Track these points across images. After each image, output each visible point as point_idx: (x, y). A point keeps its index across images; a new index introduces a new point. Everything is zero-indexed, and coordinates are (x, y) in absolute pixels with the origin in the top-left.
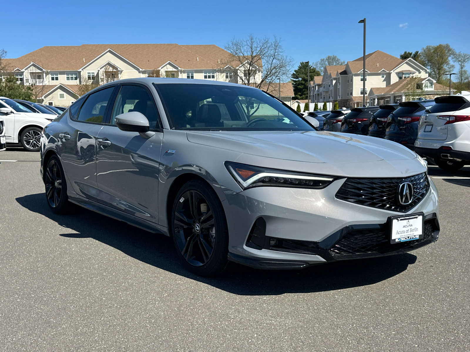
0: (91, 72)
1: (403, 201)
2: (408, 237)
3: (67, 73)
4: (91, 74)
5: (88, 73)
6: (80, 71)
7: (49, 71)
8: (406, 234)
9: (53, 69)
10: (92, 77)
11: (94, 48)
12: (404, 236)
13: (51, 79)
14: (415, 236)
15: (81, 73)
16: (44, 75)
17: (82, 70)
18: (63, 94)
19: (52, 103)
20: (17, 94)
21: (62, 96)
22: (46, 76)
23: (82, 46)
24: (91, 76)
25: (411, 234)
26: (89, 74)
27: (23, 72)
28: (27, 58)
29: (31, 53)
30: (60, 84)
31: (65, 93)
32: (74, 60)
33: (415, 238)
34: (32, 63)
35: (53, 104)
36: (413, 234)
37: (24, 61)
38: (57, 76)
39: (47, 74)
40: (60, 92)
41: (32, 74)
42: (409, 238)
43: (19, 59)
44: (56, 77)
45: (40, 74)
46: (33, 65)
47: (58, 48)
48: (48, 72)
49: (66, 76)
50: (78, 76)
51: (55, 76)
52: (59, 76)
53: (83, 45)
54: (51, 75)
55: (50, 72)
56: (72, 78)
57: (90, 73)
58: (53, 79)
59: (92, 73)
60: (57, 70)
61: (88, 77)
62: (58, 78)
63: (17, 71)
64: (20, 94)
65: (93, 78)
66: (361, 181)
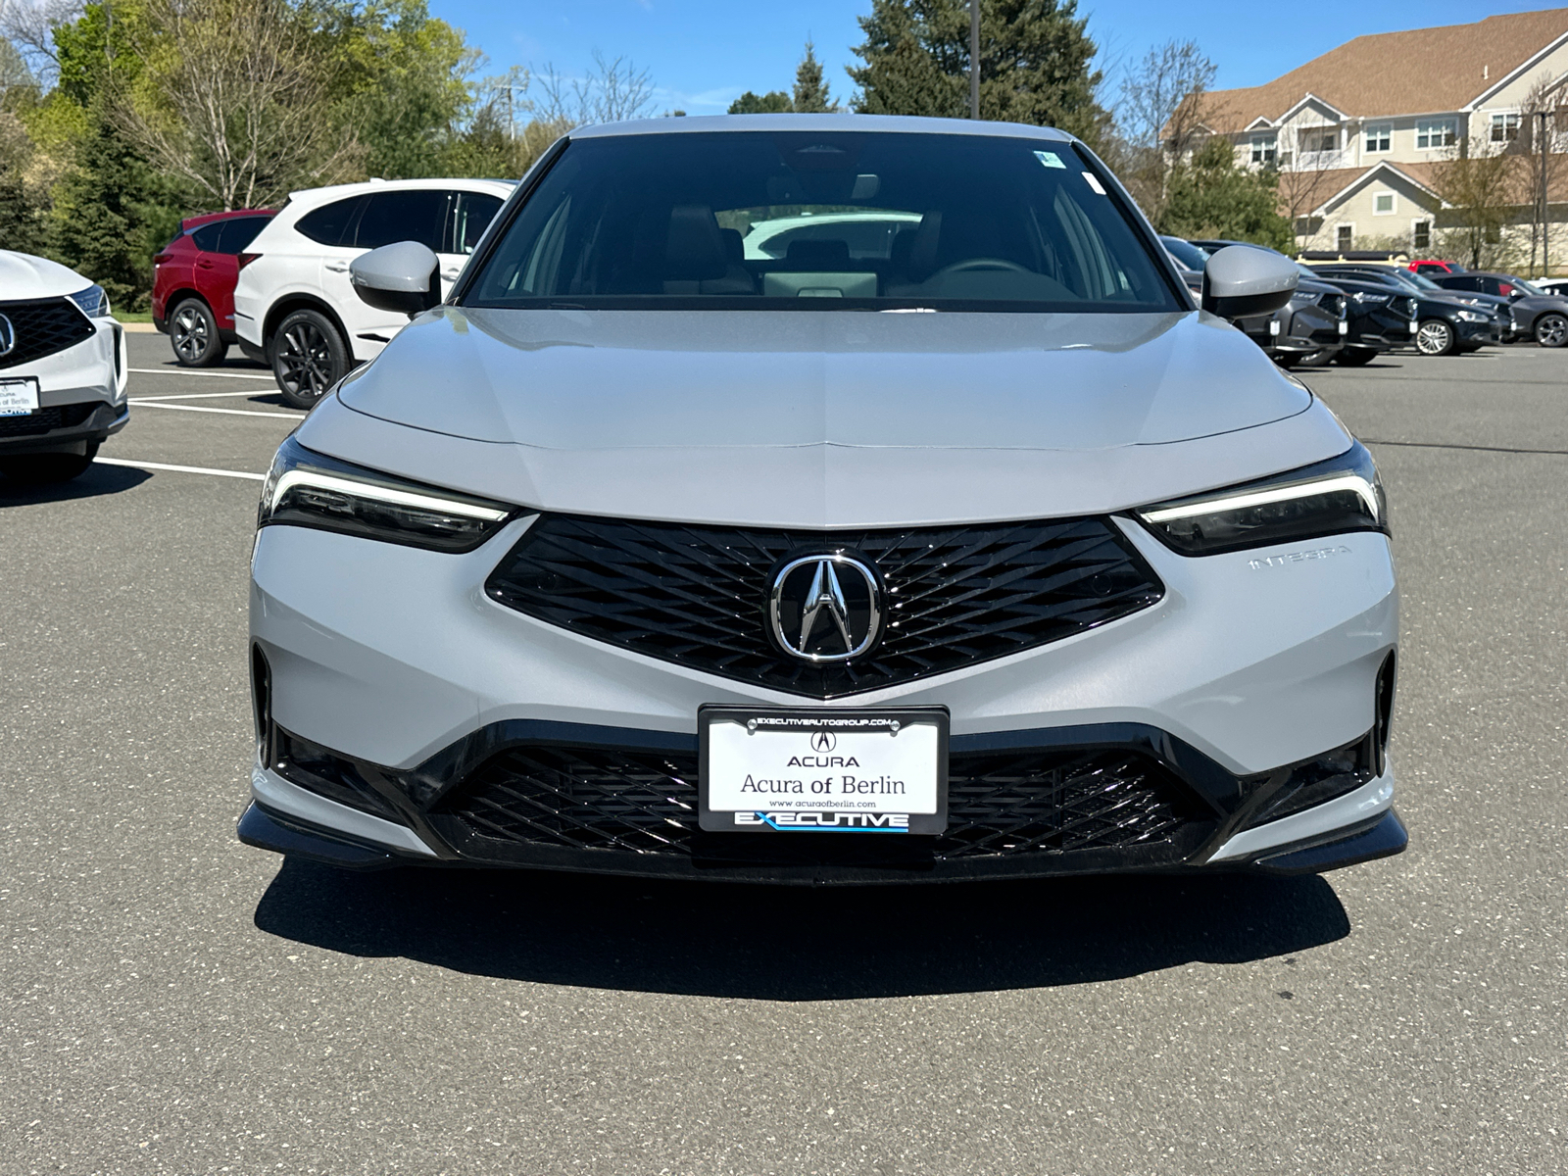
0: (1505, 112)
1: (802, 644)
2: (828, 816)
3: (1423, 123)
4: (1505, 121)
5: (1495, 117)
6: (1468, 114)
7: (1362, 118)
8: (808, 796)
9: (1375, 113)
10: (1508, 131)
11: (1529, 25)
12: (800, 804)
13: (1364, 146)
14: (878, 816)
15: (1471, 118)
16: (1344, 133)
17: (1475, 107)
18: (1390, 197)
19: (1349, 228)
20: (1229, 204)
21: (1385, 204)
22: (1349, 140)
23: (1484, 23)
24: (1505, 127)
25: (851, 804)
26: (1499, 121)
27: (1276, 131)
28: (1296, 81)
29: (1308, 66)
30: (1383, 164)
31: (1395, 194)
32: (1451, 76)
33: (878, 823)
34: (1309, 97)
35: (1354, 232)
36: (873, 804)
37: (1280, 96)
38: (1385, 137)
39: (1354, 129)
40: (1379, 189)
41: (1304, 133)
42: (837, 821)
43: (1270, 87)
44: (1382, 141)
45: (1330, 134)
46: (1312, 104)
47: (1400, 37)
48: (1356, 123)
49: (1416, 133)
50: (1457, 129)
51: (1379, 137)
52: (1394, 136)
53: (1491, 19)
54: (1366, 134)
55: (1364, 122)
56: (1436, 141)
57: (1502, 117)
58: (1371, 146)
59: (1508, 116)
60: (1390, 114)
61: (1494, 132)
62: (1387, 141)
63: (1258, 129)
64: (1239, 203)
65: (1512, 132)
66: (605, 533)
